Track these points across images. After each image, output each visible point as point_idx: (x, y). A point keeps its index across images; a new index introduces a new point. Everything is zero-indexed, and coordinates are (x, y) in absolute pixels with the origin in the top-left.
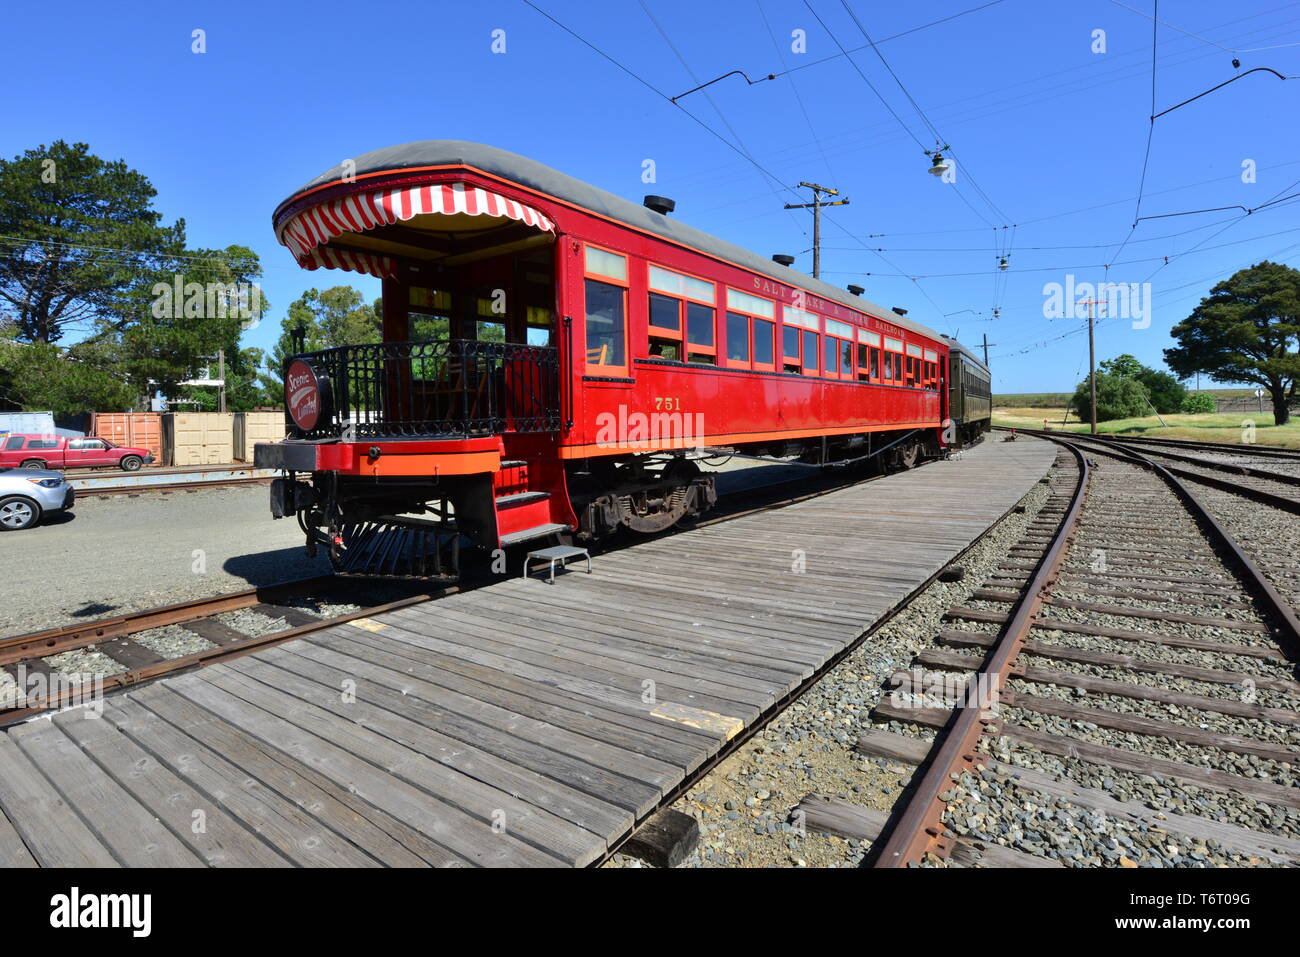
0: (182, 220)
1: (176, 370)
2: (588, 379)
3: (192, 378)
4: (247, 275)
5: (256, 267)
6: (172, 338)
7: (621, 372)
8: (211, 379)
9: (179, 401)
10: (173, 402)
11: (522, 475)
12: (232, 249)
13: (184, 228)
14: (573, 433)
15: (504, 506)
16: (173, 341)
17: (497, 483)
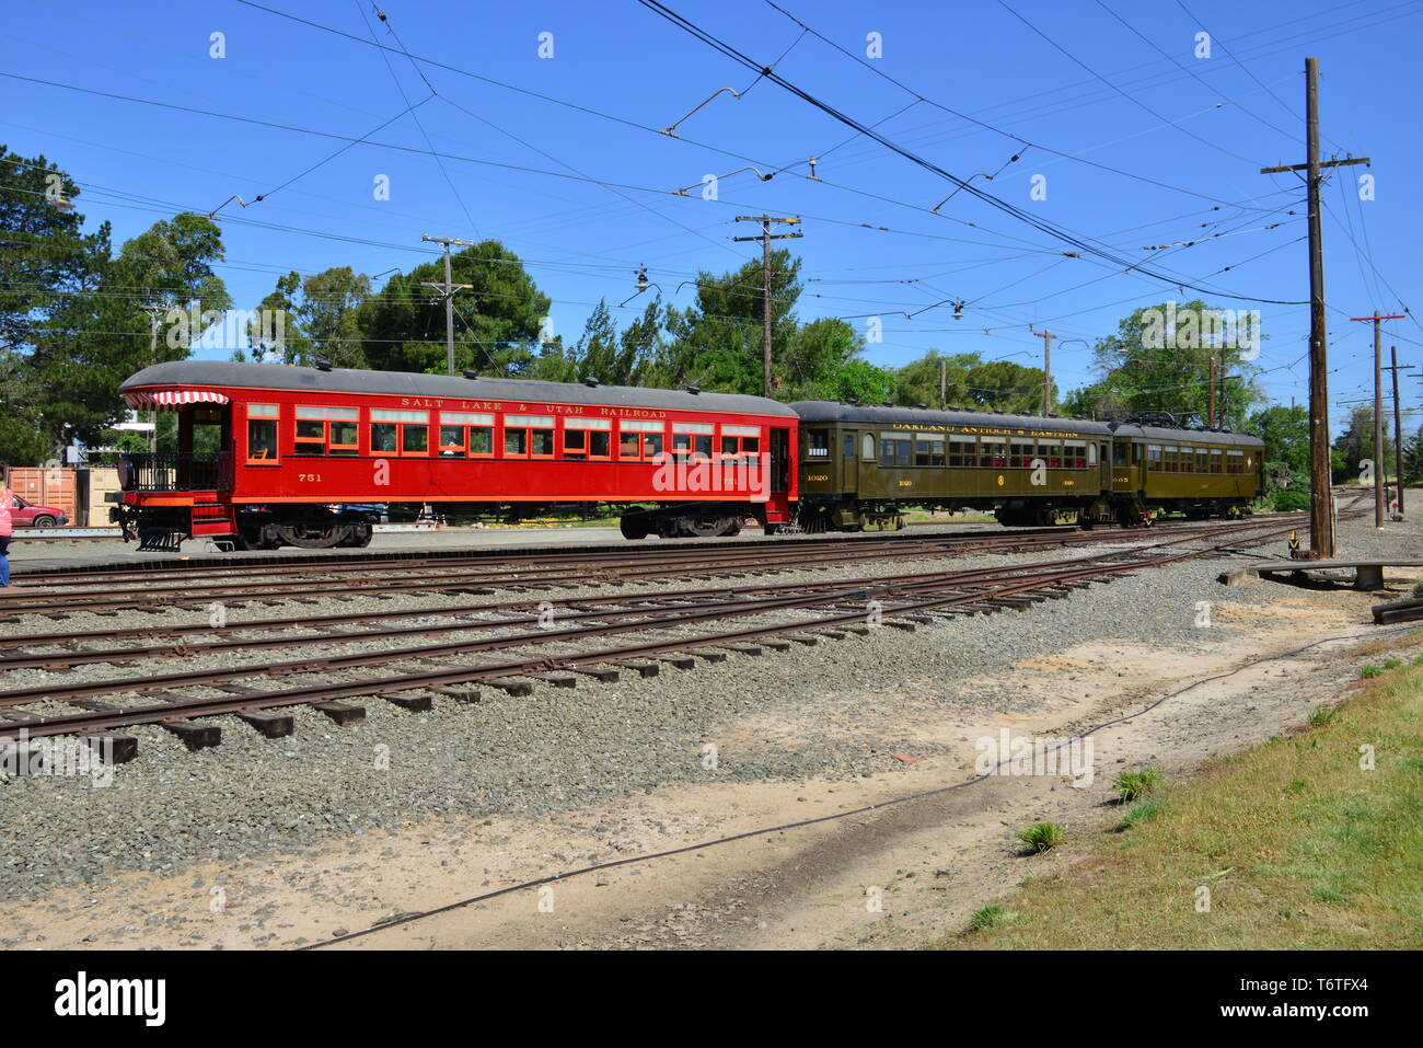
0: (108, 223)
1: (94, 416)
2: (248, 466)
3: (116, 422)
4: (201, 258)
5: (217, 244)
6: (91, 377)
7: (274, 462)
8: (139, 421)
9: (101, 449)
10: (94, 450)
11: (220, 510)
12: (182, 219)
13: (109, 234)
14: (237, 491)
15: (196, 523)
16: (92, 381)
17: (195, 512)
